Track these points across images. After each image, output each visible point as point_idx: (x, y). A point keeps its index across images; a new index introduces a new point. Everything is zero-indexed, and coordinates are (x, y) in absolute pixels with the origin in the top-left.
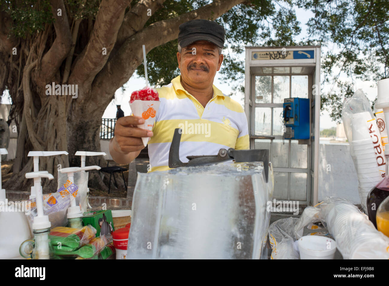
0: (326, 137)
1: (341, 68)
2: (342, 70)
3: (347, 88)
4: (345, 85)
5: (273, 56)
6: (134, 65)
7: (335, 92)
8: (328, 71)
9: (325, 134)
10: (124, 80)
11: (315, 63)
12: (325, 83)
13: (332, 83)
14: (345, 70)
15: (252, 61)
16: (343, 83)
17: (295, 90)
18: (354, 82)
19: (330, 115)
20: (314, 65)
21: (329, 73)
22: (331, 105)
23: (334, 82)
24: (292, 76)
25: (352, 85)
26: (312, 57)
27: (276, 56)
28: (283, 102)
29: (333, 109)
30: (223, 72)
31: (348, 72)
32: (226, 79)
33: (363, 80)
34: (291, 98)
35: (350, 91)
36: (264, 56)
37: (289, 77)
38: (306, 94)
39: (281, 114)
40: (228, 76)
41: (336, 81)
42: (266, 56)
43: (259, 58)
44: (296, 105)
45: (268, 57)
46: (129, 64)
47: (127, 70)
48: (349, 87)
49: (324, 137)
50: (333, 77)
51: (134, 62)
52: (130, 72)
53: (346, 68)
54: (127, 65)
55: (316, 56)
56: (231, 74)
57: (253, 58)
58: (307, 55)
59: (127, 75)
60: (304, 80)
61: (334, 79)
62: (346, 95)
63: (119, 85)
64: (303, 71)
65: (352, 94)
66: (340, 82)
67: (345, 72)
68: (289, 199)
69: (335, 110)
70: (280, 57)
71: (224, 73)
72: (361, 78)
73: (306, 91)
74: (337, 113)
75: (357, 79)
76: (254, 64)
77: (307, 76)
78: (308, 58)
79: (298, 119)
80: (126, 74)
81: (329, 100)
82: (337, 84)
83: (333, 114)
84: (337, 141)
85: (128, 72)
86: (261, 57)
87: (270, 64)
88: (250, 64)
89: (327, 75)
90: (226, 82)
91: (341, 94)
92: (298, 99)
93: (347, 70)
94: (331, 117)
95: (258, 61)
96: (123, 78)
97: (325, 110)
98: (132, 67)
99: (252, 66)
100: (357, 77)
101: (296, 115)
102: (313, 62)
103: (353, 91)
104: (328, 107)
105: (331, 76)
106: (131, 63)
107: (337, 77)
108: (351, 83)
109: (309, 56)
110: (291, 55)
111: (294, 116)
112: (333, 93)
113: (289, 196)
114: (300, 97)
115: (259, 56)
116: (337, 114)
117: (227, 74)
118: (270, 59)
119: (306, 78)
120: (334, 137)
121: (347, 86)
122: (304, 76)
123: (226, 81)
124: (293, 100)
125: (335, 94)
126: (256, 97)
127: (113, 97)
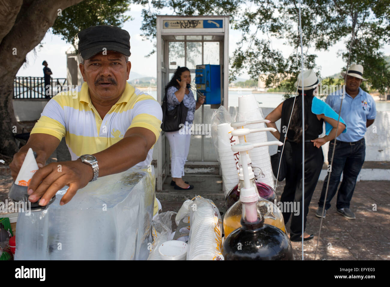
0: (249, 87)
1: (257, 25)
2: (259, 27)
3: (263, 46)
4: (262, 43)
5: (184, 25)
6: (45, 27)
7: (253, 50)
8: (246, 30)
9: (248, 85)
10: (35, 43)
11: (224, 33)
12: (244, 41)
13: (250, 41)
14: (261, 27)
15: (164, 29)
16: (259, 41)
17: (207, 56)
18: (270, 40)
19: (248, 72)
20: (222, 34)
21: (247, 32)
22: (249, 63)
23: (252, 40)
24: (205, 43)
25: (268, 43)
26: (221, 26)
27: (186, 24)
28: (195, 68)
29: (251, 67)
30: (144, 28)
31: (263, 30)
32: (148, 35)
33: (278, 37)
34: (203, 65)
35: (267, 49)
36: (175, 25)
37: (201, 43)
38: (218, 60)
39: (194, 79)
40: (149, 32)
41: (253, 39)
42: (177, 25)
43: (170, 27)
44: (208, 72)
45: (179, 26)
46: (39, 26)
47: (37, 32)
48: (265, 45)
49: (247, 87)
50: (250, 36)
51: (44, 24)
52: (41, 34)
53: (262, 26)
54: (38, 27)
55: (225, 25)
56: (153, 30)
57: (165, 27)
58: (216, 25)
59: (38, 37)
60: (216, 46)
61: (251, 37)
62: (263, 53)
63: (29, 48)
64: (214, 38)
65: (268, 51)
66: (257, 40)
67: (261, 29)
68: (203, 160)
69: (252, 68)
70: (190, 26)
71: (146, 29)
72: (276, 35)
73: (218, 57)
74: (254, 70)
75: (272, 36)
76: (166, 33)
77: (218, 43)
78: (217, 27)
79: (210, 86)
80: (36, 37)
81: (247, 58)
82: (254, 42)
83: (250, 71)
84: (259, 91)
85: (39, 35)
86: (173, 26)
87: (181, 33)
88: (161, 33)
89: (244, 34)
90: (148, 39)
91: (259, 52)
92: (209, 65)
93: (263, 27)
94: (249, 73)
95: (169, 29)
96: (33, 41)
97: (244, 68)
98: (43, 30)
99: (164, 34)
100: (272, 35)
101: (207, 81)
102: (221, 31)
103: (269, 49)
104: (246, 65)
105: (249, 34)
106: (41, 26)
107: (255, 35)
108: (268, 41)
109: (218, 25)
110: (201, 25)
111: (205, 83)
112: (251, 51)
113: (203, 158)
114: (211, 64)
115: (170, 25)
116: (255, 72)
117: (149, 31)
118: (181, 28)
119: (217, 44)
120: (256, 88)
121: (263, 44)
122: (216, 43)
123: (148, 37)
124: (204, 67)
125: (253, 52)
126: (170, 63)
127: (25, 61)
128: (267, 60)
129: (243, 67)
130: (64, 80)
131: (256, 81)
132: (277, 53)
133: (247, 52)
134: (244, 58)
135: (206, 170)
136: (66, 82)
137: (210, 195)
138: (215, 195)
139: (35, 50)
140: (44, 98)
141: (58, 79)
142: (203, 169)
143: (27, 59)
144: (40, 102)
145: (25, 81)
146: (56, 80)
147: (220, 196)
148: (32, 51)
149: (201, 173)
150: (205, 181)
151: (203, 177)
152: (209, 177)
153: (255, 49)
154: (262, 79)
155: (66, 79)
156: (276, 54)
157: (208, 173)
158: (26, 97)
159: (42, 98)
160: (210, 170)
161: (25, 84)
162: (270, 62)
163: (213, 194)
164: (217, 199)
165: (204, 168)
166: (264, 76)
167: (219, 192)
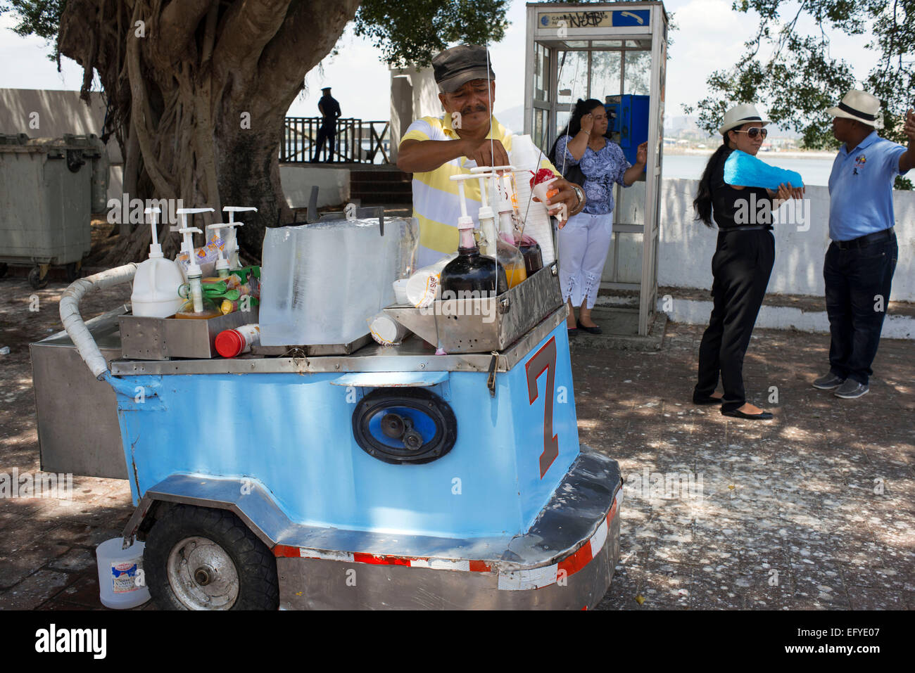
3: (809, 53)
4: (806, 44)
5: (577, 21)
7: (784, 60)
11: (651, 34)
13: (777, 41)
15: (539, 30)
16: (801, 39)
18: (826, 39)
19: (768, 112)
20: (649, 37)
22: (771, 90)
23: (783, 37)
24: (627, 53)
25: (823, 45)
26: (647, 23)
27: (581, 20)
33: (849, 31)
34: (622, 95)
43: (550, 25)
44: (626, 109)
45: (567, 23)
55: (652, 21)
57: (541, 25)
58: (636, 20)
61: (782, 32)
62: (807, 68)
63: (311, 62)
65: (820, 66)
66: (797, 37)
67: (811, 13)
68: (615, 281)
69: (778, 102)
70: (588, 23)
76: (543, 36)
78: (638, 24)
79: (629, 136)
81: (767, 78)
82: (787, 42)
87: (571, 36)
88: (535, 36)
91: (798, 66)
92: (630, 97)
95: (549, 29)
99: (539, 39)
101: (624, 127)
102: (647, 32)
109: (640, 20)
110: (609, 20)
111: (620, 130)
113: (616, 275)
115: (551, 21)
118: (572, 26)
124: (619, 100)
125: (784, 66)
126: (558, 92)
127: (302, 86)
128: (815, 84)
129: (757, 99)
130: (385, 125)
131: (784, 129)
132: (840, 69)
133: (770, 66)
134: (759, 78)
135: (622, 301)
136: (389, 129)
137: (613, 340)
138: (623, 340)
139: (321, 64)
140: (342, 162)
141: (372, 123)
142: (618, 297)
143: (306, 84)
144: (334, 170)
145: (307, 126)
146: (368, 126)
147: (631, 342)
148: (316, 68)
149: (612, 306)
150: (614, 319)
151: (614, 312)
152: (626, 313)
153: (789, 59)
154: (799, 126)
155: (388, 123)
156: (838, 72)
157: (625, 306)
158: (307, 159)
159: (339, 162)
160: (629, 300)
161: (307, 134)
162: (822, 89)
163: (620, 338)
164: (626, 348)
165: (620, 296)
166: (803, 121)
167: (630, 336)
